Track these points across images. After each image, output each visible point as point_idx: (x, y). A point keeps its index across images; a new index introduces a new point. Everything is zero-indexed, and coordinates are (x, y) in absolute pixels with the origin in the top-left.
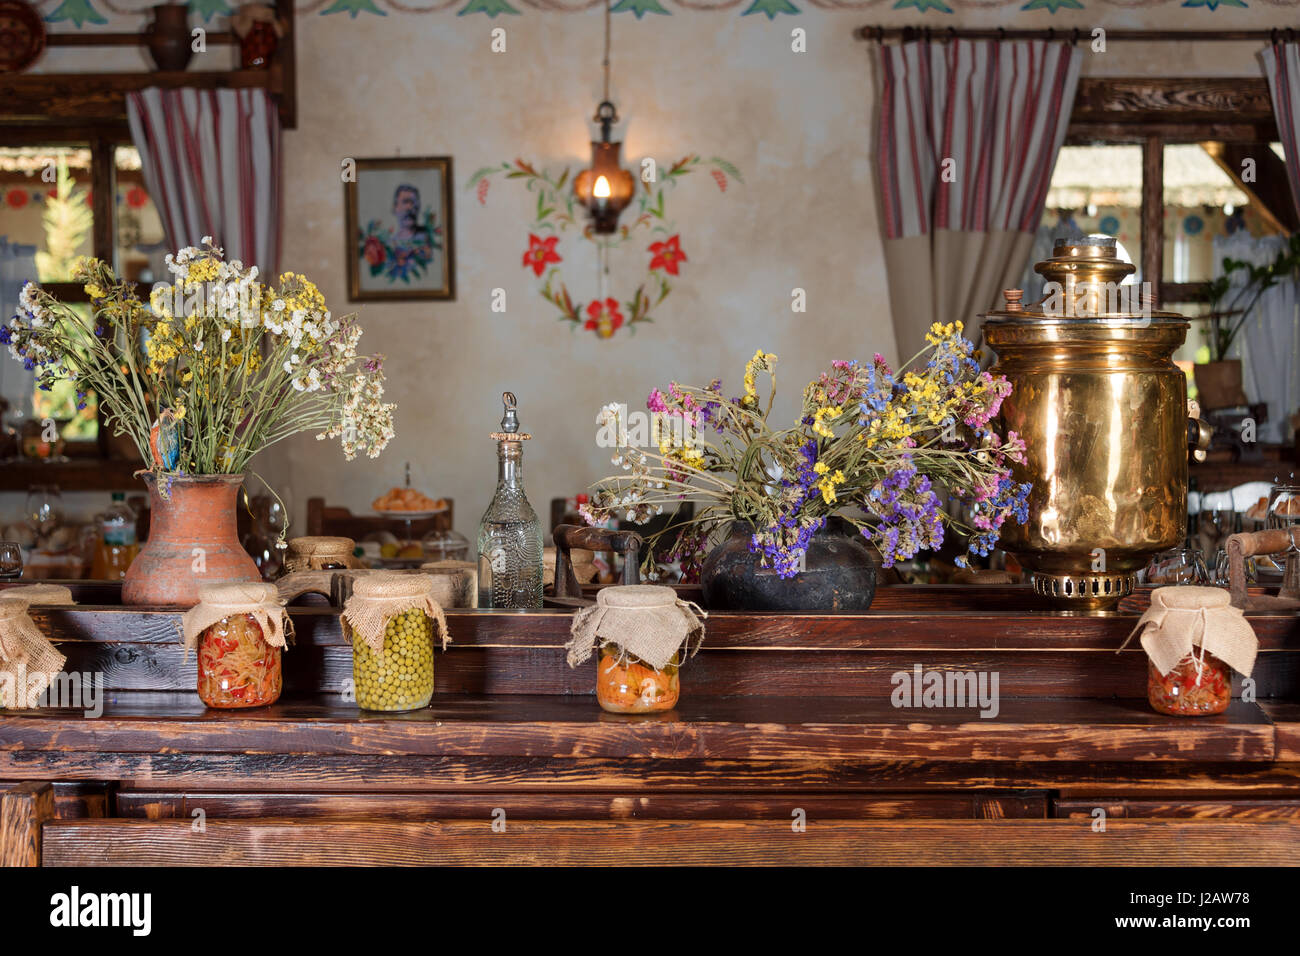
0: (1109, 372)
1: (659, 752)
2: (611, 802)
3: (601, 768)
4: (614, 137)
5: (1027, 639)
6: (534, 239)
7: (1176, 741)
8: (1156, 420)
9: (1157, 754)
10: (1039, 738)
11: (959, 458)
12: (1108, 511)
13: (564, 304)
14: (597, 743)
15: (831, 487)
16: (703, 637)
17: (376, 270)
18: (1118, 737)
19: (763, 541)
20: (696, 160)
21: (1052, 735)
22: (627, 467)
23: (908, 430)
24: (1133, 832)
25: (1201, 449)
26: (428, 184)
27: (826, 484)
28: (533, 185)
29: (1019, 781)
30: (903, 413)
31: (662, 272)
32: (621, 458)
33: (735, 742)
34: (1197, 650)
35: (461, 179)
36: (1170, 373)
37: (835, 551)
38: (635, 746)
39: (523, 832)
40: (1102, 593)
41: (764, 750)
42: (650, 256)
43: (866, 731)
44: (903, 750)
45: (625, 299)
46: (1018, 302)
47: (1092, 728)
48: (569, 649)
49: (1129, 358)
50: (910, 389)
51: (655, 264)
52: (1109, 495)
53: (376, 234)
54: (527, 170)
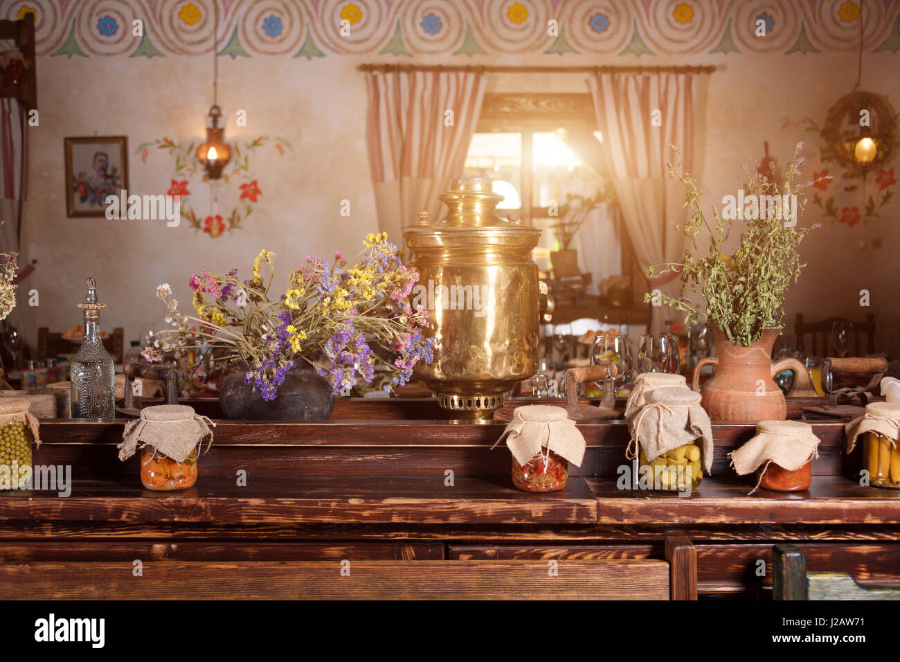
0: (486, 265)
1: (180, 517)
2: (152, 547)
3: (143, 526)
4: (220, 125)
5: (432, 439)
6: (174, 182)
7: (530, 511)
8: (518, 297)
9: (517, 518)
10: (437, 508)
11: (384, 323)
12: (486, 356)
13: (192, 219)
14: (138, 512)
15: (297, 342)
16: (212, 440)
17: (83, 199)
18: (490, 508)
19: (254, 377)
20: (267, 139)
21: (446, 506)
22: (174, 324)
23: (350, 305)
24: (501, 570)
25: (548, 313)
26: (114, 151)
27: (294, 340)
28: (174, 152)
29: (425, 534)
30: (346, 293)
31: (247, 201)
32: (171, 318)
33: (232, 511)
34: (544, 449)
35: (132, 148)
36: (527, 266)
37: (305, 381)
38: (163, 514)
39: (86, 571)
40: (483, 407)
41: (251, 516)
42: (240, 192)
43: (320, 504)
44: (345, 516)
45: (226, 215)
46: (427, 219)
47: (473, 502)
48: (120, 449)
49: (500, 256)
50: (352, 277)
51: (243, 196)
52: (487, 345)
53: (83, 179)
54: (169, 144)
